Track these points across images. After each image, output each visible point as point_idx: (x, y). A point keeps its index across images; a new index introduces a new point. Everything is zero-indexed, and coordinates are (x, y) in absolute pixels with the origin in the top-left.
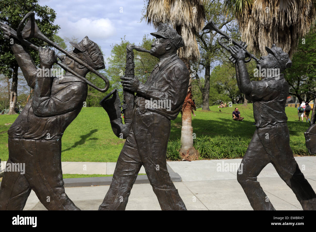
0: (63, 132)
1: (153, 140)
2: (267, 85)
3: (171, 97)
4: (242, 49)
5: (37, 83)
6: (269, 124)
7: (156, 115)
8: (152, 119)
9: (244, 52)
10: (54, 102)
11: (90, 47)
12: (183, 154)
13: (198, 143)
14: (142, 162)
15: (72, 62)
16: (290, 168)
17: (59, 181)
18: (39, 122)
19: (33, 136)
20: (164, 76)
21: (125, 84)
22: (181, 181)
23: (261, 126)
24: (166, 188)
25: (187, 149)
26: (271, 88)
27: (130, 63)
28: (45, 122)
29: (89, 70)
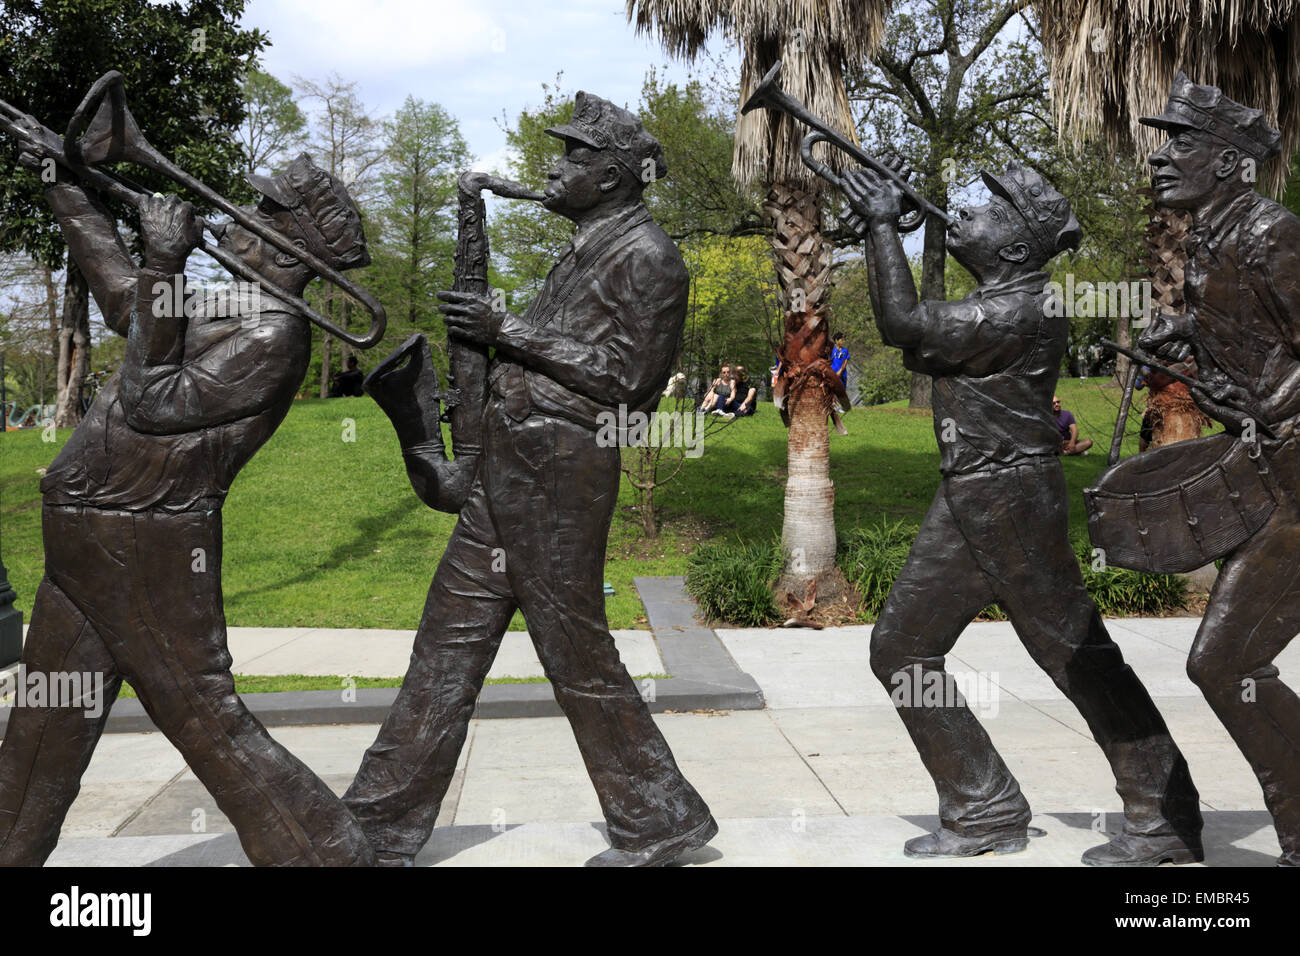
0: (227, 487)
1: (555, 516)
2: (980, 317)
3: (620, 362)
4: (890, 182)
5: (135, 317)
6: (989, 460)
7: (563, 427)
8: (549, 441)
9: (896, 191)
10: (195, 383)
11: (316, 191)
12: (792, 600)
13: (861, 552)
14: (516, 598)
15: (253, 243)
16: (1065, 623)
17: (213, 652)
18: (144, 451)
19: (125, 500)
20: (595, 285)
21: (452, 318)
22: (762, 706)
23: (957, 469)
24: (600, 690)
25: (809, 578)
26: (994, 328)
27: (470, 241)
28: (166, 451)
29: (313, 272)
